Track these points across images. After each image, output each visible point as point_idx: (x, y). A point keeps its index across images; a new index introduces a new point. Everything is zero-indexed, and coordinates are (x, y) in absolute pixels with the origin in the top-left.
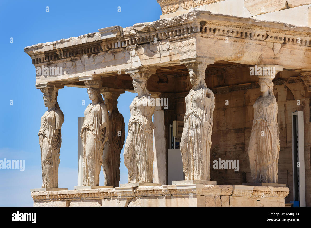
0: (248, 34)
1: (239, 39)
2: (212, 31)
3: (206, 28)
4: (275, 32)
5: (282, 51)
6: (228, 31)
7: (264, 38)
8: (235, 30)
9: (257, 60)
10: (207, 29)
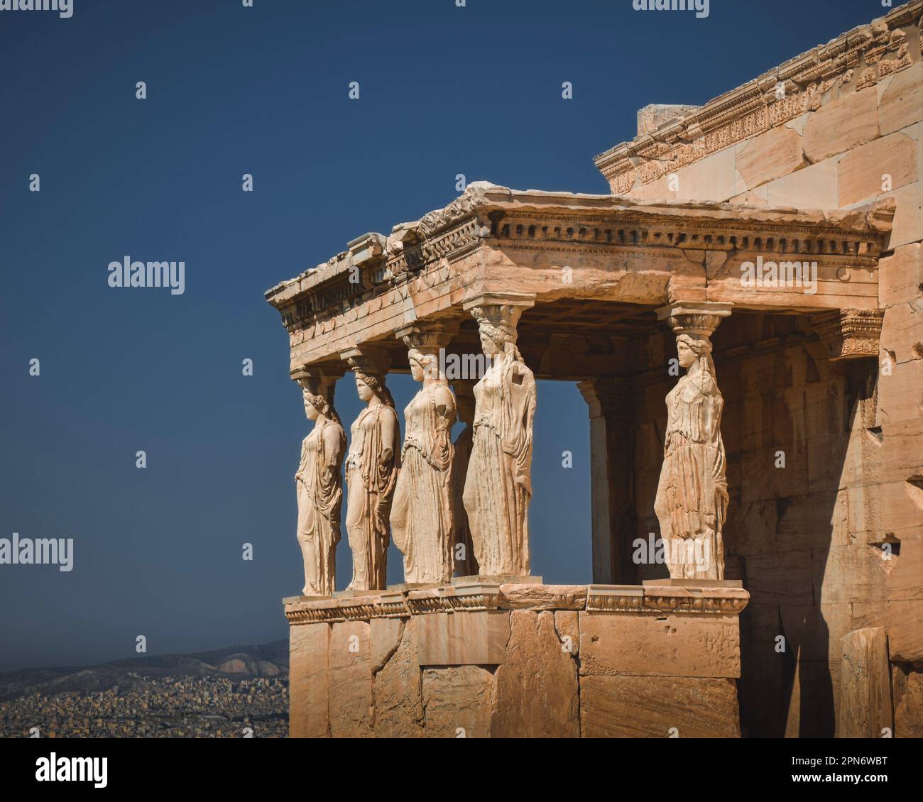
0: (627, 233)
1: (604, 246)
2: (526, 233)
3: (506, 227)
4: (702, 225)
5: (728, 268)
6: (570, 231)
7: (674, 241)
8: (588, 226)
9: (662, 293)
10: (511, 227)
